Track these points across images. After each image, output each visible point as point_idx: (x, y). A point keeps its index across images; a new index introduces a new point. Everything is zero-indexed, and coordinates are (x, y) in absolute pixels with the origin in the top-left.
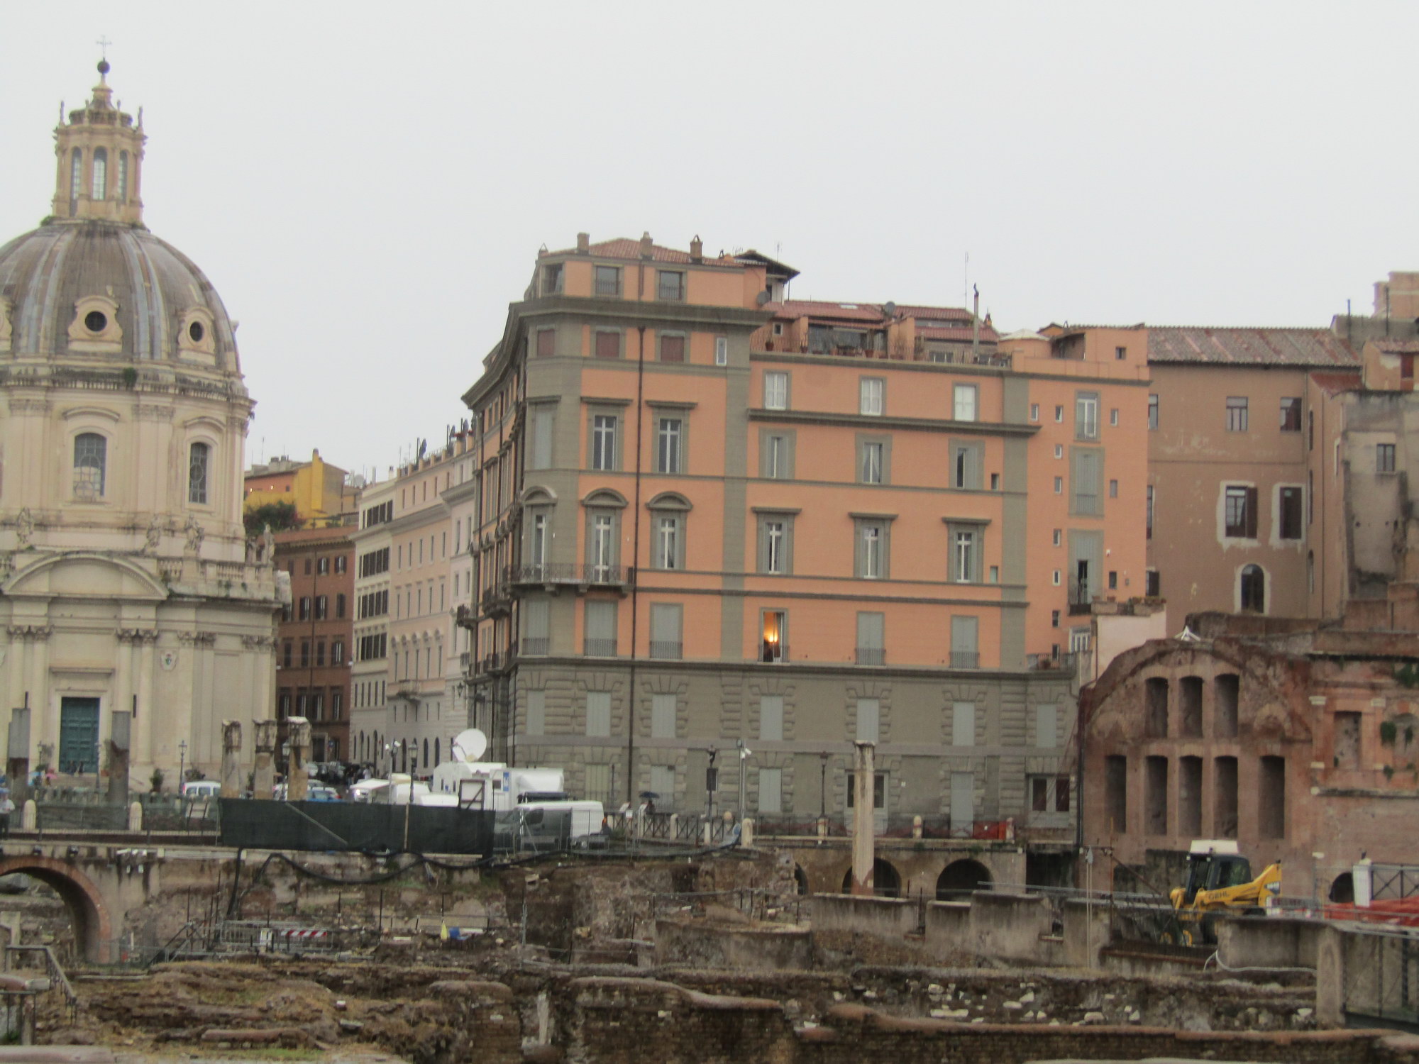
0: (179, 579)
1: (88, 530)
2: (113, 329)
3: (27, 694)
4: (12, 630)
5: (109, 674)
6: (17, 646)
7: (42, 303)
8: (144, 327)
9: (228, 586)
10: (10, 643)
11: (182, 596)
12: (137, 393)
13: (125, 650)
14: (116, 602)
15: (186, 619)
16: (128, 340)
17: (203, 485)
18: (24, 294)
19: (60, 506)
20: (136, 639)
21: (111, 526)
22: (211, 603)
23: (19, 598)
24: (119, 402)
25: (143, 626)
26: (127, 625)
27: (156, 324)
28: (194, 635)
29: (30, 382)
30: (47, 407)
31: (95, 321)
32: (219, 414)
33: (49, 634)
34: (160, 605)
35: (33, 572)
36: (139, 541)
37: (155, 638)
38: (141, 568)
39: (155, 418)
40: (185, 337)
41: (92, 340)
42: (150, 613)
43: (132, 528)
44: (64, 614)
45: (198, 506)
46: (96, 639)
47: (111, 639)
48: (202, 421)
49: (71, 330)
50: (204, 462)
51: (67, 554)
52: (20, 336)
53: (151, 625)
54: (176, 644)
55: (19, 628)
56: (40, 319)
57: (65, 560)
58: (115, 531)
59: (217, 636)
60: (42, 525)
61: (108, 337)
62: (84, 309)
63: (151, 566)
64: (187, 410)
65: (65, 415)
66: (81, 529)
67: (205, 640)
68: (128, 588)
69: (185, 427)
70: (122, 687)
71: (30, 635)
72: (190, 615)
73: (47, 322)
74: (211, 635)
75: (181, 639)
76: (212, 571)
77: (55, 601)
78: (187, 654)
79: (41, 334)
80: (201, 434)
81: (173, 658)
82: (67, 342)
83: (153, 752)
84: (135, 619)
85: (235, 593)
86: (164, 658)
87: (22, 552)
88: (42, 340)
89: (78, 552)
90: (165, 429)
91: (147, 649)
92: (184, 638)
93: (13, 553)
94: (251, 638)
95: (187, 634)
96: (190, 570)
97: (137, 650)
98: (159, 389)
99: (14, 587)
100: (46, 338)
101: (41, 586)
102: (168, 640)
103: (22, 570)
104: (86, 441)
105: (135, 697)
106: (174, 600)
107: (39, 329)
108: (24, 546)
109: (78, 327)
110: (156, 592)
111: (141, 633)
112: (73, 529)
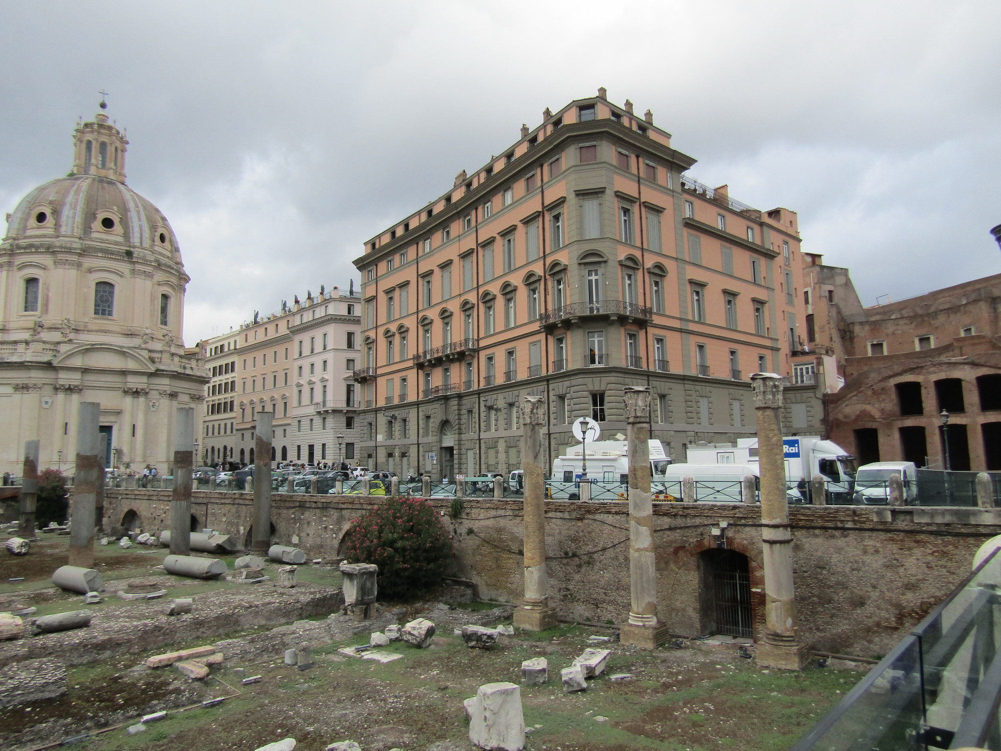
0: (160, 362)
1: (104, 334)
2: (118, 228)
3: (66, 423)
4: (58, 386)
5: (119, 413)
6: (61, 396)
7: (75, 209)
8: (137, 230)
9: (185, 368)
10: (57, 394)
11: (163, 371)
12: (134, 263)
13: (129, 400)
14: (124, 373)
15: (164, 383)
16: (127, 235)
17: (165, 317)
18: (63, 204)
19: (86, 320)
20: (136, 393)
21: (118, 333)
22: (177, 376)
23: (63, 368)
24: (124, 267)
25: (140, 386)
26: (130, 385)
27: (143, 229)
28: (169, 392)
29: (69, 251)
30: (79, 265)
31: (108, 223)
32: (174, 280)
33: (81, 390)
34: (151, 375)
35: (73, 353)
36: (136, 342)
37: (147, 393)
38: (140, 355)
39: (143, 277)
40: (157, 239)
41: (106, 233)
42: (144, 379)
43: (131, 335)
44: (91, 379)
45: (163, 327)
46: (111, 393)
47: (120, 394)
48: (167, 283)
49: (93, 226)
50: (166, 304)
51: (93, 345)
52: (60, 226)
53: (145, 386)
54: (158, 397)
55: (63, 385)
56: (74, 218)
57: (92, 349)
58: (120, 335)
59: (179, 394)
60: (77, 331)
61: (115, 233)
62: (101, 216)
63: (145, 354)
64: (160, 276)
65: (90, 271)
66: (99, 333)
67: (173, 395)
68: (131, 365)
69: (159, 285)
70: (126, 421)
71: (70, 390)
72: (166, 381)
73: (79, 219)
74: (176, 392)
75: (161, 394)
76: (176, 359)
77: (85, 371)
78: (165, 402)
79: (75, 225)
80: (167, 290)
81: (157, 404)
82: (91, 232)
83: (145, 456)
84: (135, 382)
85: (188, 372)
86: (151, 404)
87: (65, 342)
88: (75, 228)
89: (101, 344)
90: (149, 283)
91: (142, 399)
92: (162, 393)
93: (59, 343)
94: (195, 395)
95: (165, 391)
96: (166, 358)
97: (136, 399)
98: (146, 262)
99: (60, 362)
100: (78, 228)
101: (77, 362)
102: (154, 395)
103: (65, 353)
104: (103, 286)
105: (134, 425)
106: (157, 374)
107: (74, 223)
108: (66, 339)
109: (97, 225)
110: (149, 368)
111: (139, 390)
112: (94, 333)
